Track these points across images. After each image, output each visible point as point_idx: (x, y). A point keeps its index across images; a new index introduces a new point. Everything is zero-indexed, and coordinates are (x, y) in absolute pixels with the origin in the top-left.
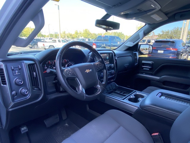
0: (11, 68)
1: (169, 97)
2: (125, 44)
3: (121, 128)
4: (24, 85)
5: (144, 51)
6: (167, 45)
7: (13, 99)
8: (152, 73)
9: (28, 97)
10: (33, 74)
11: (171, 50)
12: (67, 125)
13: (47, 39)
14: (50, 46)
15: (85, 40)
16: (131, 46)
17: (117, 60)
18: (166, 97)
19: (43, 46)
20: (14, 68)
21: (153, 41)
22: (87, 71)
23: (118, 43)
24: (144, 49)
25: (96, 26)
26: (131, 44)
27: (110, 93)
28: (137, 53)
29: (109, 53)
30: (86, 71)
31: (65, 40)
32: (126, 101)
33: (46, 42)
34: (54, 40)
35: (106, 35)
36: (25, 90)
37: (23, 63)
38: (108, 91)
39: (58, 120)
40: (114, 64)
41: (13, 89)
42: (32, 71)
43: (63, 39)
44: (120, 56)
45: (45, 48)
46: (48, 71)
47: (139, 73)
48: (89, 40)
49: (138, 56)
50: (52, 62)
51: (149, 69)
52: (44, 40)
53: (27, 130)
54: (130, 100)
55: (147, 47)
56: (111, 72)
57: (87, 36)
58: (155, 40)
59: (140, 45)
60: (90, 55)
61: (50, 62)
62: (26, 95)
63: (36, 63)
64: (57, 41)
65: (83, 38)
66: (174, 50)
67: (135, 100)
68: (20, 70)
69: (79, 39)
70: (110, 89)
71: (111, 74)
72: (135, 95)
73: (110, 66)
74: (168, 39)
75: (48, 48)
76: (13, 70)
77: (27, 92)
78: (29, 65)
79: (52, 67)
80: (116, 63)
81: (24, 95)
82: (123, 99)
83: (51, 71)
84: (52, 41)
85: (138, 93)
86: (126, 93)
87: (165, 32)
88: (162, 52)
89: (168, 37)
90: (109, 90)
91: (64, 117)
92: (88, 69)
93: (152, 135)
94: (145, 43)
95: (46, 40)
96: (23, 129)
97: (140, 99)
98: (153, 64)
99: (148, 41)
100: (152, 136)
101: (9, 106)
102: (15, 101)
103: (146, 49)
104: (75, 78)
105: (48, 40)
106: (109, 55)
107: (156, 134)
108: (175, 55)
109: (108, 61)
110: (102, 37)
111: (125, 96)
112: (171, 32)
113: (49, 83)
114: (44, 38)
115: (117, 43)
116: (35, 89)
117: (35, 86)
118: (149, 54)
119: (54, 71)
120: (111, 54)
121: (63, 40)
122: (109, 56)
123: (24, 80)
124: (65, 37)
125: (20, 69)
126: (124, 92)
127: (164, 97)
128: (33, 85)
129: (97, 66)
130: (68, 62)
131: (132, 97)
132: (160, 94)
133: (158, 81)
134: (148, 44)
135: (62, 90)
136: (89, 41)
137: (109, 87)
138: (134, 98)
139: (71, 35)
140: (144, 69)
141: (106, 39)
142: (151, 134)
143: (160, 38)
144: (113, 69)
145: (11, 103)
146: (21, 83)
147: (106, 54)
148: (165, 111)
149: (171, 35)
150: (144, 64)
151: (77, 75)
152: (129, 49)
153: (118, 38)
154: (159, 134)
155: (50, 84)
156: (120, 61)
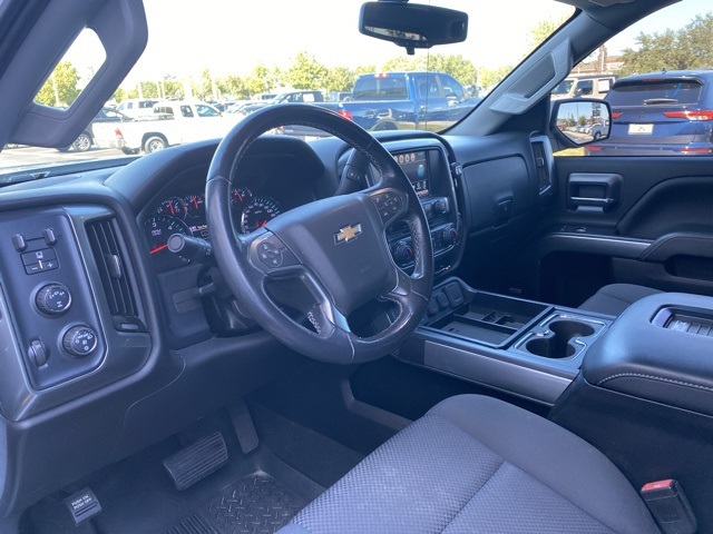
0: (15, 241)
1: (703, 325)
2: (491, 103)
3: (508, 471)
4: (76, 313)
5: (574, 129)
6: (666, 98)
7: (35, 379)
8: (615, 224)
9: (100, 361)
10: (111, 265)
11: (684, 117)
12: (260, 473)
13: (130, 106)
14: (147, 136)
15: (301, 99)
16: (519, 110)
17: (462, 177)
18: (692, 324)
19: (116, 138)
20: (26, 241)
21: (605, 86)
22: (346, 234)
23: (451, 103)
24: (573, 124)
25: (364, 31)
26: (517, 104)
27: (440, 325)
28: (547, 142)
29: (427, 150)
30: (339, 238)
31: (211, 103)
32: (518, 353)
33: (127, 119)
34: (163, 111)
35: (393, 71)
36: (82, 332)
37: (64, 219)
38: (431, 315)
39: (222, 455)
40: (449, 195)
41: (31, 334)
42: (105, 251)
43: (203, 103)
44: (474, 159)
45: (127, 146)
46: (176, 243)
47: (557, 227)
48: (318, 96)
49: (551, 155)
50: (180, 206)
51: (600, 209)
52: (117, 112)
53: (98, 508)
54: (534, 347)
55: (586, 111)
56: (442, 231)
57: (307, 79)
58: (611, 81)
59: (558, 103)
60: (344, 164)
61: (173, 205)
62: (89, 356)
63: (116, 215)
64: (178, 112)
65: (290, 89)
66: (700, 118)
67: (557, 347)
68: (56, 247)
69: (273, 96)
70: (442, 309)
71: (442, 241)
72: (553, 327)
73: (433, 206)
74: (672, 72)
75: (139, 145)
76: (22, 251)
77: (91, 343)
78: (91, 225)
79: (182, 225)
80: (459, 190)
81: (81, 357)
82: (505, 348)
83: (187, 244)
84: (156, 111)
85: (566, 315)
86: (512, 320)
87: (654, 42)
88: (648, 129)
89: (667, 62)
90: (435, 310)
91: (248, 443)
92: (346, 226)
93: (643, 489)
94: (570, 95)
95: (127, 112)
96: (77, 504)
97: (577, 341)
98: (617, 185)
99: (579, 84)
100: (641, 496)
101: (17, 411)
102: (44, 384)
103: (583, 123)
104: (298, 272)
105: (135, 112)
106: (427, 156)
107: (658, 485)
108: (704, 140)
109: (421, 183)
110: (376, 79)
111: (512, 332)
112: (682, 39)
113: (176, 298)
114: (118, 105)
115: (446, 102)
116: (124, 326)
117: (120, 313)
118: (595, 141)
119: (201, 242)
120: (434, 154)
121: (200, 107)
122: (428, 164)
123: (75, 289)
124: (210, 91)
125: (51, 245)
126: (502, 319)
127: (684, 326)
128: (113, 313)
129: (380, 204)
130: (248, 201)
131: (540, 335)
132: (665, 314)
133: (646, 258)
134: (584, 97)
135: (236, 324)
136: (316, 100)
137: (437, 299)
138: (550, 340)
139: (235, 83)
140: (581, 208)
141: (392, 86)
142: (637, 487)
143: (633, 70)
144: (449, 217)
145: (25, 394)
146: (65, 304)
147: (413, 155)
148: (695, 383)
149: (682, 52)
150: (579, 188)
151: (303, 257)
152: (510, 125)
153: (447, 78)
154: (673, 486)
155: (181, 302)
156: (473, 183)
